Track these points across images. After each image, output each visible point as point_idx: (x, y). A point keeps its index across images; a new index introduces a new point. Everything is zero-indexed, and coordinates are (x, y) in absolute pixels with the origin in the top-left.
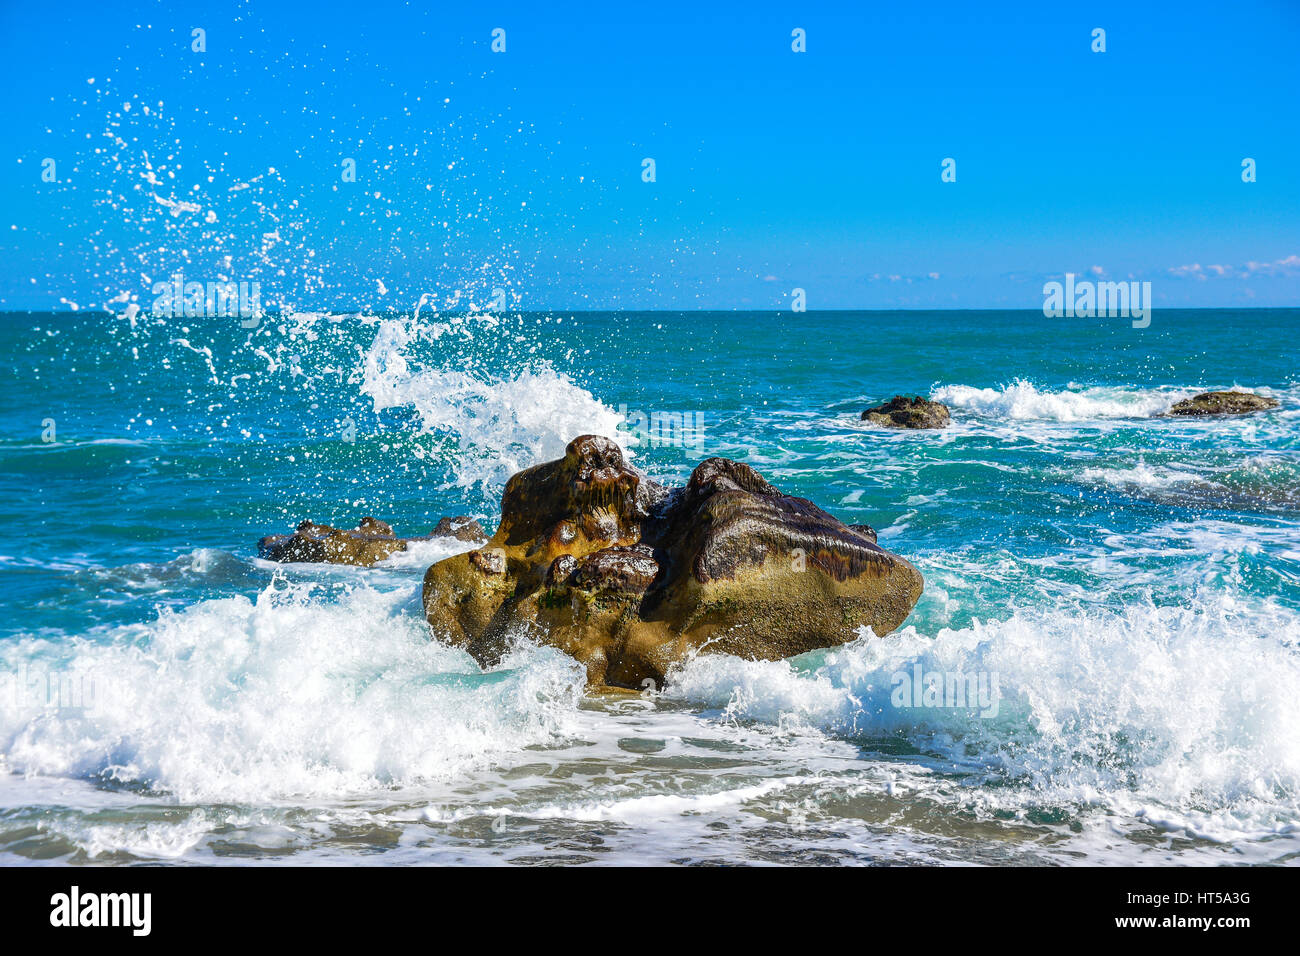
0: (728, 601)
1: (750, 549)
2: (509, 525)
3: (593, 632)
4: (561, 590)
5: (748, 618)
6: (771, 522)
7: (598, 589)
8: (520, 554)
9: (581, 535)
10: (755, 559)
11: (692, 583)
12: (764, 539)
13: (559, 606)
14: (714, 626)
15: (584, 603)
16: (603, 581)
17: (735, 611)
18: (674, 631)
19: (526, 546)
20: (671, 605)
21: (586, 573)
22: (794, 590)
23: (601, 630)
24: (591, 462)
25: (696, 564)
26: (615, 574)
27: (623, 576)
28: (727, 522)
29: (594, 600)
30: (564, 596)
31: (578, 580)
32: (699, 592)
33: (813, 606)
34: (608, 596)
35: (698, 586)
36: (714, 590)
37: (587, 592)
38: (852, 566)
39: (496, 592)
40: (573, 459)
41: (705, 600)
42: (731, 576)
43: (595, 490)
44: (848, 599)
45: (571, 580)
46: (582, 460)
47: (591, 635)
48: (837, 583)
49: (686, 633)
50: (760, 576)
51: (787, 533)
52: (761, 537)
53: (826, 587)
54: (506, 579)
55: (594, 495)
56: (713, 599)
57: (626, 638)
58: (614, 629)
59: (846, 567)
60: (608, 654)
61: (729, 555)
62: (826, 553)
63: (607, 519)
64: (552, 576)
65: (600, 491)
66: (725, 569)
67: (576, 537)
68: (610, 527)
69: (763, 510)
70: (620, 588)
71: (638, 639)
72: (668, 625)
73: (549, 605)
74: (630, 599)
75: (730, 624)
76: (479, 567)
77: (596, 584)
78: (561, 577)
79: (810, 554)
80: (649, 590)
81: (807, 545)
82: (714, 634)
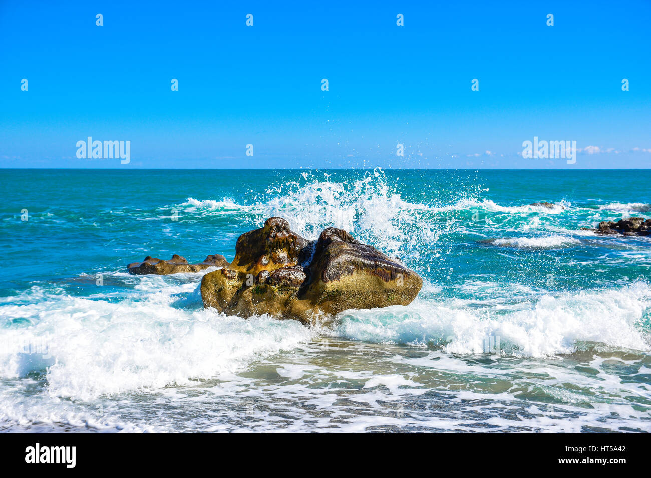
0: (337, 291)
1: (347, 268)
2: (239, 258)
3: (276, 305)
4: (263, 286)
5: (346, 298)
6: (356, 256)
7: (279, 285)
8: (244, 270)
9: (271, 262)
10: (349, 272)
11: (321, 283)
12: (353, 263)
13: (262, 293)
14: (331, 302)
15: (273, 292)
16: (281, 282)
17: (340, 295)
18: (313, 304)
19: (247, 266)
20: (311, 293)
21: (274, 279)
22: (366, 286)
23: (280, 303)
24: (276, 229)
25: (323, 274)
26: (287, 279)
27: (290, 280)
28: (336, 256)
29: (277, 290)
30: (264, 289)
31: (270, 282)
32: (324, 287)
33: (374, 293)
34: (284, 288)
35: (323, 284)
36: (331, 286)
37: (274, 287)
38: (391, 275)
39: (233, 287)
40: (268, 228)
41: (327, 291)
42: (338, 280)
43: (278, 242)
44: (390, 290)
45: (267, 282)
46: (272, 228)
48: (385, 283)
49: (318, 305)
50: (351, 280)
51: (363, 261)
52: (351, 263)
53: (380, 284)
54: (238, 281)
55: (277, 244)
56: (331, 290)
57: (291, 308)
58: (286, 303)
59: (389, 276)
60: (284, 315)
61: (337, 270)
62: (380, 269)
63: (283, 254)
64: (259, 280)
65: (280, 242)
66: (336, 277)
67: (269, 263)
68: (284, 258)
69: (352, 250)
70: (289, 285)
71: (297, 308)
72: (310, 302)
73: (257, 293)
74: (294, 290)
75: (339, 301)
76: (226, 276)
77: (278, 283)
78: (263, 280)
79: (374, 270)
80: (302, 286)
81: (371, 266)
82: (331, 306)
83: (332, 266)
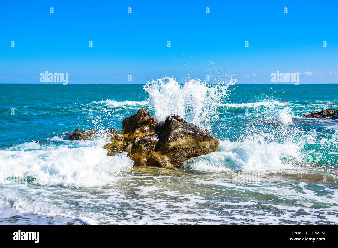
0: (175, 147)
1: (180, 135)
2: (124, 129)
3: (144, 154)
4: (136, 144)
5: (180, 151)
6: (185, 129)
8: (127, 136)
9: (141, 132)
10: (181, 137)
11: (167, 143)
13: (136, 148)
14: (172, 153)
15: (142, 147)
16: (146, 142)
17: (177, 149)
18: (163, 154)
19: (128, 134)
20: (161, 148)
21: (142, 141)
22: (190, 145)
23: (146, 154)
24: (143, 115)
25: (168, 138)
26: (149, 141)
27: (151, 141)
28: (175, 129)
29: (144, 147)
30: (137, 146)
32: (168, 145)
33: (194, 148)
34: (147, 146)
37: (142, 145)
38: (203, 140)
39: (121, 145)
40: (139, 114)
41: (170, 147)
42: (176, 141)
43: (144, 121)
44: (203, 146)
45: (139, 142)
46: (141, 114)
47: (143, 155)
48: (200, 143)
49: (165, 154)
50: (182, 141)
51: (188, 131)
52: (183, 132)
53: (198, 144)
54: (123, 142)
55: (144, 123)
56: (172, 147)
57: (151, 156)
58: (149, 153)
60: (147, 159)
61: (175, 136)
62: (197, 136)
63: (147, 128)
64: (134, 141)
65: (145, 121)
66: (174, 139)
67: (140, 132)
68: (148, 130)
69: (183, 126)
70: (150, 144)
71: (154, 156)
72: (161, 153)
73: (134, 148)
74: (152, 146)
75: (176, 152)
76: (117, 139)
77: (144, 143)
78: (136, 141)
79: (194, 136)
80: (157, 144)
81: (193, 134)
82: (172, 155)
83: (173, 134)
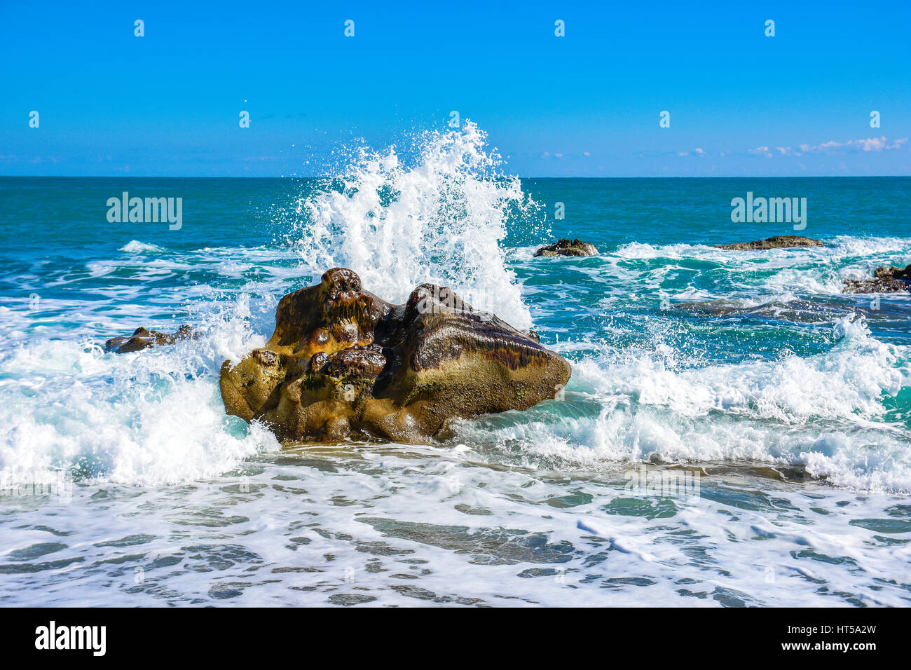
0: (435, 384)
1: (450, 348)
2: (281, 331)
3: (339, 407)
4: (317, 376)
5: (449, 395)
6: (465, 329)
7: (343, 376)
8: (288, 351)
9: (332, 339)
10: (453, 355)
11: (410, 372)
12: (460, 340)
13: (316, 388)
14: (425, 402)
15: (334, 386)
16: (347, 371)
17: (440, 391)
18: (397, 405)
19: (293, 346)
20: (393, 387)
21: (336, 365)
22: (481, 377)
23: (346, 405)
24: (339, 287)
25: (413, 358)
26: (356, 365)
27: (362, 367)
28: (434, 328)
29: (340, 384)
30: (319, 381)
31: (329, 370)
32: (414, 378)
33: (494, 387)
34: (351, 379)
35: (413, 373)
36: (425, 376)
37: (335, 379)
38: (521, 358)
39: (272, 378)
40: (326, 285)
41: (418, 384)
42: (437, 367)
43: (342, 306)
44: (518, 382)
45: (325, 370)
46: (332, 285)
47: (338, 408)
48: (511, 371)
49: (406, 406)
50: (457, 366)
51: (476, 336)
52: (458, 339)
53: (504, 374)
54: (279, 370)
55: (342, 309)
56: (425, 383)
57: (363, 410)
58: (354, 405)
59: (517, 360)
60: (350, 422)
61: (436, 352)
62: (503, 350)
63: (350, 326)
64: (311, 367)
65: (346, 307)
66: (433, 362)
67: (329, 339)
68: (353, 332)
69: (459, 320)
70: (359, 375)
71: (372, 411)
72: (393, 402)
73: (309, 388)
74: (367, 383)
75: (437, 400)
76: (260, 361)
77: (342, 372)
78: (318, 368)
79: (492, 351)
80: (379, 376)
81: (490, 345)
82: (426, 407)
83: (428, 344)
